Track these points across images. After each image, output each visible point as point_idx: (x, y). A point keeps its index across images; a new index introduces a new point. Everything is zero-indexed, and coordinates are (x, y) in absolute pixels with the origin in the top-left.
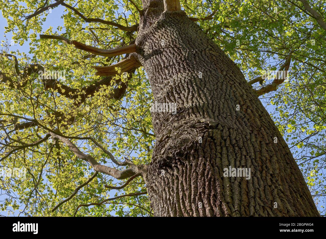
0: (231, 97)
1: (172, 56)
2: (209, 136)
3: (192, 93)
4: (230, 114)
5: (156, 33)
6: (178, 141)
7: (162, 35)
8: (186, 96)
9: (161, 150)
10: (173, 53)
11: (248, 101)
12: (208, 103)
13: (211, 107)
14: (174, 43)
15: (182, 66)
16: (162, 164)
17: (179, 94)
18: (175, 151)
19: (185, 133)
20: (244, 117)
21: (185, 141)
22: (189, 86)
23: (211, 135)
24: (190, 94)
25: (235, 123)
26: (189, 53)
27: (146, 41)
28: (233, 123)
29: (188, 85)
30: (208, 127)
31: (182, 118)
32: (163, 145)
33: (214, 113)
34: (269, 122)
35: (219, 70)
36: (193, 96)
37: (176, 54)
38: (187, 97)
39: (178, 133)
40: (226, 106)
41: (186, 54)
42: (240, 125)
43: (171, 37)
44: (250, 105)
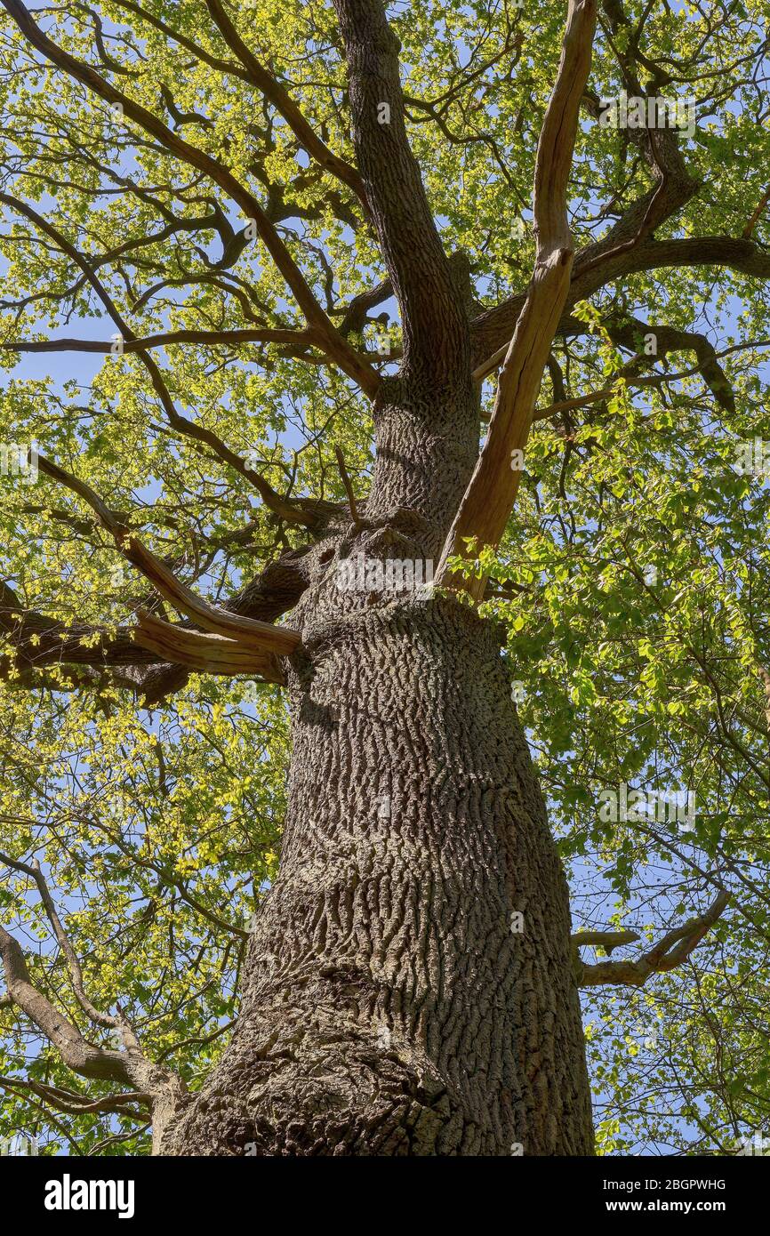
0: (511, 1004)
1: (395, 758)
2: (403, 1121)
3: (407, 932)
4: (486, 1069)
5: (379, 640)
6: (310, 1089)
7: (394, 661)
8: (385, 934)
9: (251, 1086)
10: (403, 748)
11: (551, 1039)
12: (440, 995)
13: (442, 1016)
14: (419, 713)
15: (410, 811)
16: (239, 1136)
17: (368, 913)
18: (292, 1116)
19: (341, 1071)
20: (520, 1095)
21: (331, 1099)
22: (408, 902)
23: (411, 1122)
24: (402, 931)
25: (490, 1107)
26: (446, 778)
27: (338, 646)
28: (484, 1104)
29: (405, 893)
30: (412, 1089)
31: (347, 1006)
32: (263, 1072)
33: (444, 1039)
34: (582, 1140)
35: (511, 886)
36: (407, 943)
37: (408, 758)
38: (389, 939)
39: (320, 1060)
40: (486, 1031)
41: (436, 775)
42: (501, 1117)
43: (417, 683)
44: (552, 1059)
